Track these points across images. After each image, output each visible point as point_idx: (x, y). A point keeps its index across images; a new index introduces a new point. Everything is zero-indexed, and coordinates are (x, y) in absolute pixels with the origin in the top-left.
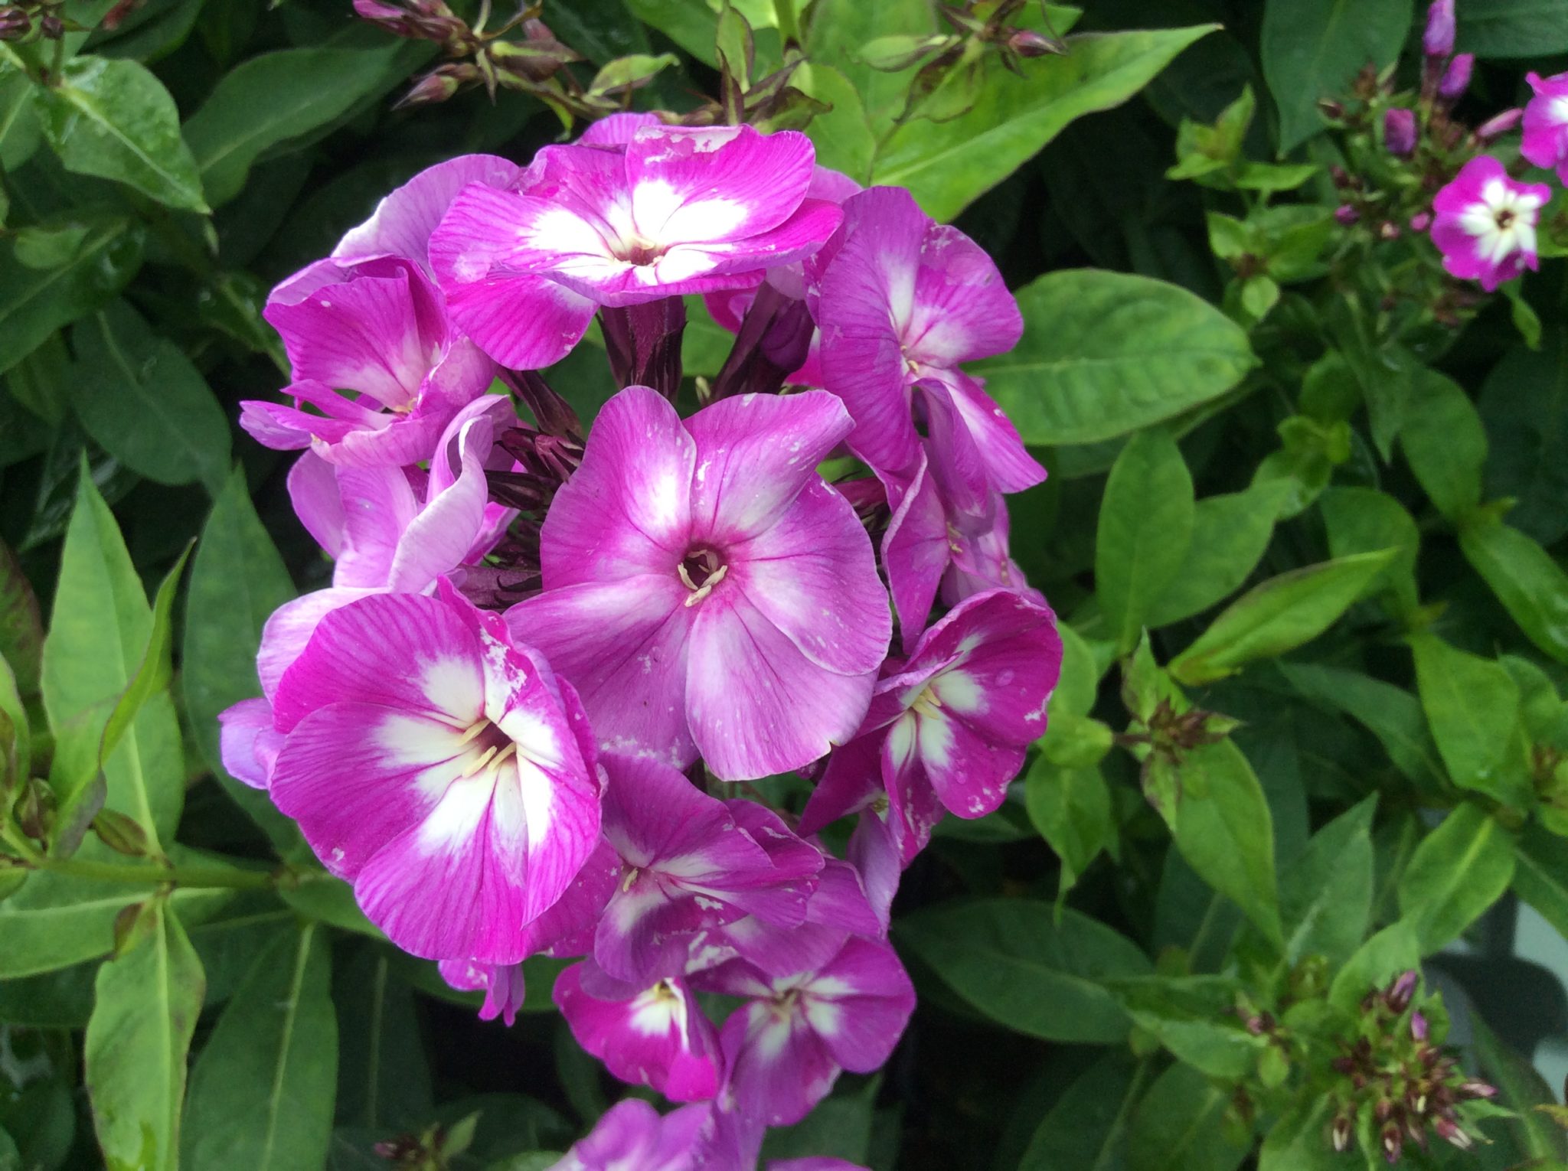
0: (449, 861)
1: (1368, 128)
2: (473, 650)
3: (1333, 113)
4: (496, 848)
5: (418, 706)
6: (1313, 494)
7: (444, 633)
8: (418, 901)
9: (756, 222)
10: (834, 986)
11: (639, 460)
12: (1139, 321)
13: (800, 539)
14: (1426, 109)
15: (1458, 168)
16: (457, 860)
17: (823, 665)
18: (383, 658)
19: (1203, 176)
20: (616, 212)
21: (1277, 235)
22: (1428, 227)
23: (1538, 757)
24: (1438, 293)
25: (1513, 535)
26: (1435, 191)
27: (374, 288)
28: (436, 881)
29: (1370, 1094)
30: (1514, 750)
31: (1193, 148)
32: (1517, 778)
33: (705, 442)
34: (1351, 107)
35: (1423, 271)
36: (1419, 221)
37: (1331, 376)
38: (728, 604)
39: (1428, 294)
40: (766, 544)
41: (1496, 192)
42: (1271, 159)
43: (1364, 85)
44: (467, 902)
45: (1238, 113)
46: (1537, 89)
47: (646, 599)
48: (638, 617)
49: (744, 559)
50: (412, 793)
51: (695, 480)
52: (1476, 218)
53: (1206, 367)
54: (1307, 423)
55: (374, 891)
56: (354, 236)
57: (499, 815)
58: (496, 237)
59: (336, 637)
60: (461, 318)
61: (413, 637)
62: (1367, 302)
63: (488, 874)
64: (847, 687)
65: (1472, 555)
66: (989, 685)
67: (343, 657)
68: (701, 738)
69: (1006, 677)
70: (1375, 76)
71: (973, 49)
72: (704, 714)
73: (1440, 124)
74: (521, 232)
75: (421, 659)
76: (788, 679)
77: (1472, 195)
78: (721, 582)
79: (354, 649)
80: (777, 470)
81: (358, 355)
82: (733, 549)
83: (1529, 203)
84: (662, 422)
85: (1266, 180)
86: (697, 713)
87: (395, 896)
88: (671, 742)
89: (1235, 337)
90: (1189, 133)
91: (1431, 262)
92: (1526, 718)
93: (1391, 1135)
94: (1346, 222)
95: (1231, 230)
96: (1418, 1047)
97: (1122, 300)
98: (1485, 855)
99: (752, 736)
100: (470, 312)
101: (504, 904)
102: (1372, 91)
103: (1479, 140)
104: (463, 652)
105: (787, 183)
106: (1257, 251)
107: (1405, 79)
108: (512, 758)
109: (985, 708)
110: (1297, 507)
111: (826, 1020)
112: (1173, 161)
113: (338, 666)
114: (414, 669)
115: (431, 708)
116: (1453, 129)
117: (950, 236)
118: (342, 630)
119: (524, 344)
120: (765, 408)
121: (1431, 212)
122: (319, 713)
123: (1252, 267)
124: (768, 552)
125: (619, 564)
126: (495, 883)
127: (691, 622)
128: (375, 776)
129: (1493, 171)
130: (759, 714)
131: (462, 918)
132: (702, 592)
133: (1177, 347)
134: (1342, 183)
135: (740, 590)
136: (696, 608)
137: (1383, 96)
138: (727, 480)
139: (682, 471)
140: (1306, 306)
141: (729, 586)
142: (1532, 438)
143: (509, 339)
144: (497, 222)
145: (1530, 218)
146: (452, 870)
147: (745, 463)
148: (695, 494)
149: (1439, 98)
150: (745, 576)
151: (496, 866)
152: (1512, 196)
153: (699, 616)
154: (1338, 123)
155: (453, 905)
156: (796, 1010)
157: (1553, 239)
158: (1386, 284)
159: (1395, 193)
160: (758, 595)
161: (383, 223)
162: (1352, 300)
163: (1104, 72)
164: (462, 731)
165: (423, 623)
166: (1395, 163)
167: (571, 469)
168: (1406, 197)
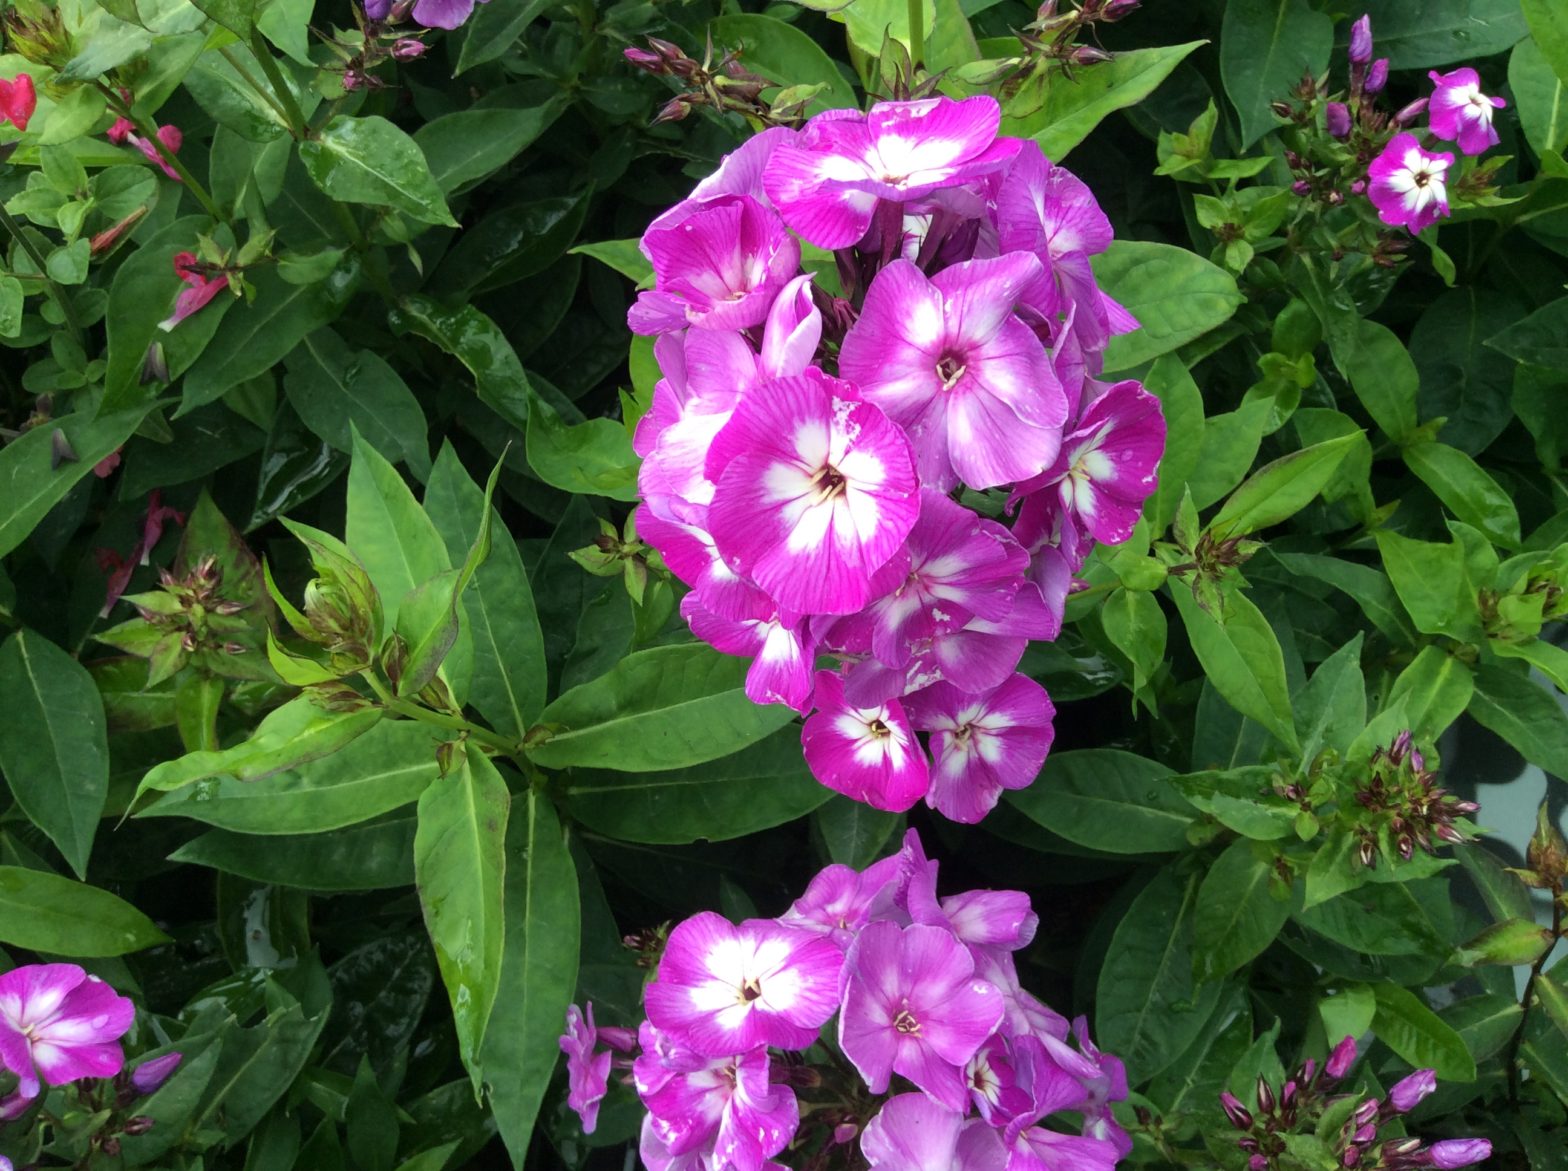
0: (808, 558)
1: (1312, 123)
2: (827, 415)
3: (1283, 112)
4: (838, 545)
5: (790, 456)
6: (1288, 415)
7: (813, 403)
8: (792, 581)
9: (966, 153)
10: (999, 720)
11: (906, 303)
12: (1150, 275)
13: (1010, 346)
14: (1355, 103)
15: (1383, 146)
16: (813, 556)
17: (1031, 423)
18: (776, 420)
19: (1180, 172)
20: (871, 155)
21: (1248, 209)
22: (1364, 191)
23: (1483, 601)
24: (1375, 243)
25: (1445, 448)
26: (1368, 163)
27: (723, 215)
28: (801, 568)
29: (1386, 818)
30: (1464, 597)
31: (1172, 153)
32: (1469, 618)
33: (946, 290)
34: (1296, 107)
35: (1362, 227)
36: (1358, 186)
37: (1296, 318)
38: (968, 388)
39: (1367, 244)
40: (990, 349)
41: (1414, 159)
42: (1233, 156)
43: (1305, 90)
44: (821, 582)
45: (1205, 122)
46: (1437, 82)
47: (920, 386)
48: (915, 398)
49: (977, 359)
50: (779, 522)
51: (945, 312)
52: (1401, 180)
53: (1206, 305)
54: (1279, 357)
55: (766, 576)
56: (707, 183)
57: (839, 528)
58: (801, 175)
59: (752, 407)
60: (792, 223)
61: (794, 406)
62: (1318, 262)
63: (833, 563)
64: (1047, 436)
65: (1413, 467)
66: (1117, 460)
67: (755, 421)
68: (961, 469)
69: (1128, 454)
70: (1314, 82)
71: (1042, 64)
72: (962, 454)
73: (1367, 114)
74: (816, 171)
75: (797, 423)
76: (1008, 433)
77: (1397, 163)
78: (962, 376)
79: (762, 414)
80: (996, 299)
81: (700, 265)
82: (970, 354)
83: (1438, 167)
84: (918, 280)
85: (1231, 171)
86: (957, 454)
87: (779, 577)
88: (938, 478)
89: (1227, 282)
90: (1165, 142)
91: (1369, 219)
92: (1471, 570)
93: (1405, 841)
94: (1301, 193)
95: (1213, 206)
96: (1417, 777)
97: (1136, 262)
98: (1450, 683)
99: (994, 463)
100: (798, 218)
101: (845, 580)
102: (1312, 94)
103: (1397, 124)
104: (821, 417)
105: (983, 127)
106: (1235, 221)
107: (1337, 83)
108: (843, 492)
109: (1116, 476)
110: (1277, 424)
111: (991, 750)
112: (1157, 164)
113: (751, 426)
114: (792, 430)
115: (797, 458)
116: (1376, 118)
117: (1062, 175)
118: (756, 403)
119: (835, 234)
120: (979, 268)
121: (1367, 179)
122: (741, 458)
123: (1232, 233)
124: (992, 353)
125: (899, 369)
126: (838, 568)
127: (947, 401)
128: (759, 509)
129: (1412, 144)
130: (996, 452)
131: (819, 591)
132: (952, 382)
133: (1183, 292)
134: (1295, 165)
135: (975, 380)
136: (949, 392)
137: (1320, 97)
138: (965, 309)
139: (936, 306)
140: (1273, 266)
141: (968, 379)
142: (1456, 374)
143: (825, 232)
144: (800, 166)
145: (1441, 177)
146: (811, 562)
147: (976, 297)
148: (946, 320)
149: (1364, 93)
150: (978, 370)
151: (838, 557)
152: (1426, 160)
153: (952, 396)
154: (1288, 121)
155: (812, 585)
156: (970, 742)
157: (1459, 197)
158: (1334, 243)
159: (1336, 167)
160: (987, 381)
161: (726, 173)
162: (1307, 260)
163: (1125, 81)
164: (811, 476)
165: (801, 397)
166: (1337, 145)
167: (854, 320)
168: (1343, 172)
